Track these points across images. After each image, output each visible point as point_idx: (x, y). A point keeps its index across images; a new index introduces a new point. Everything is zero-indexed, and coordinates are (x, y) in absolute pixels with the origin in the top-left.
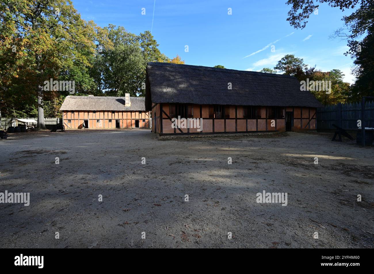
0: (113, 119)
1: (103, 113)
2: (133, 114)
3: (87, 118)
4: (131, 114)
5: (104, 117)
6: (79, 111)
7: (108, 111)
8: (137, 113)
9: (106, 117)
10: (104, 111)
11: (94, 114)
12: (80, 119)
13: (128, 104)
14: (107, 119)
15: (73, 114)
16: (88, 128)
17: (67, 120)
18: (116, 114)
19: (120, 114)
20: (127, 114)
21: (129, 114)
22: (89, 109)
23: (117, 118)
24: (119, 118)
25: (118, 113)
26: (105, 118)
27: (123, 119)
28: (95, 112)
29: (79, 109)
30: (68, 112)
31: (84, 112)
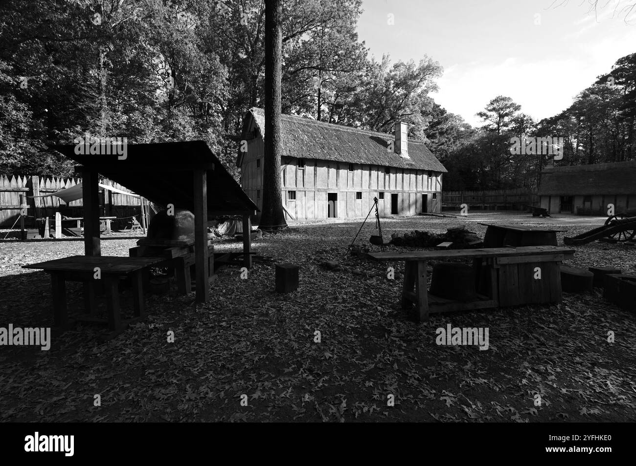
0: (387, 192)
1: (368, 172)
2: (420, 178)
3: (334, 187)
4: (416, 179)
5: (370, 184)
6: (315, 163)
7: (378, 168)
8: (426, 177)
9: (374, 186)
10: (370, 167)
11: (350, 173)
12: (318, 191)
13: (406, 152)
14: (376, 191)
15: (300, 173)
16: (336, 216)
17: (285, 189)
18: (393, 177)
19: (399, 176)
20: (410, 178)
21: (413, 177)
22: (338, 158)
23: (393, 188)
24: (397, 189)
25: (397, 173)
26: (372, 188)
27: (403, 192)
28: (351, 167)
29: (319, 154)
30: (288, 164)
31: (329, 167)
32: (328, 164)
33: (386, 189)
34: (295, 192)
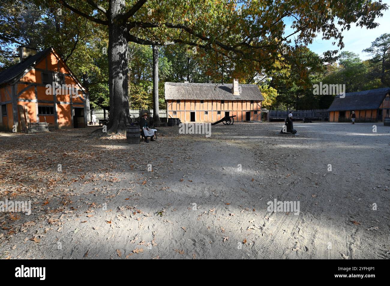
0: (222, 111)
1: (211, 103)
2: (244, 104)
3: (194, 110)
4: (242, 104)
5: (212, 108)
6: (185, 101)
7: (217, 101)
8: (249, 104)
9: (215, 109)
10: (212, 101)
11: (202, 104)
12: (186, 111)
13: (237, 92)
14: (216, 111)
15: (178, 105)
16: (195, 121)
17: (172, 111)
18: (226, 104)
19: (230, 104)
20: (237, 105)
21: (240, 104)
22: (196, 99)
23: (226, 109)
24: (229, 110)
25: (228, 103)
26: (213, 110)
27: (233, 111)
28: (202, 101)
29: (187, 98)
30: (173, 102)
31: (191, 102)
32: (190, 101)
33: (222, 110)
34: (176, 112)
